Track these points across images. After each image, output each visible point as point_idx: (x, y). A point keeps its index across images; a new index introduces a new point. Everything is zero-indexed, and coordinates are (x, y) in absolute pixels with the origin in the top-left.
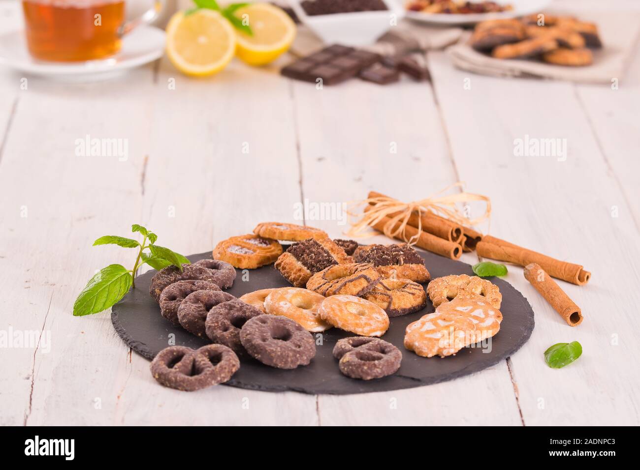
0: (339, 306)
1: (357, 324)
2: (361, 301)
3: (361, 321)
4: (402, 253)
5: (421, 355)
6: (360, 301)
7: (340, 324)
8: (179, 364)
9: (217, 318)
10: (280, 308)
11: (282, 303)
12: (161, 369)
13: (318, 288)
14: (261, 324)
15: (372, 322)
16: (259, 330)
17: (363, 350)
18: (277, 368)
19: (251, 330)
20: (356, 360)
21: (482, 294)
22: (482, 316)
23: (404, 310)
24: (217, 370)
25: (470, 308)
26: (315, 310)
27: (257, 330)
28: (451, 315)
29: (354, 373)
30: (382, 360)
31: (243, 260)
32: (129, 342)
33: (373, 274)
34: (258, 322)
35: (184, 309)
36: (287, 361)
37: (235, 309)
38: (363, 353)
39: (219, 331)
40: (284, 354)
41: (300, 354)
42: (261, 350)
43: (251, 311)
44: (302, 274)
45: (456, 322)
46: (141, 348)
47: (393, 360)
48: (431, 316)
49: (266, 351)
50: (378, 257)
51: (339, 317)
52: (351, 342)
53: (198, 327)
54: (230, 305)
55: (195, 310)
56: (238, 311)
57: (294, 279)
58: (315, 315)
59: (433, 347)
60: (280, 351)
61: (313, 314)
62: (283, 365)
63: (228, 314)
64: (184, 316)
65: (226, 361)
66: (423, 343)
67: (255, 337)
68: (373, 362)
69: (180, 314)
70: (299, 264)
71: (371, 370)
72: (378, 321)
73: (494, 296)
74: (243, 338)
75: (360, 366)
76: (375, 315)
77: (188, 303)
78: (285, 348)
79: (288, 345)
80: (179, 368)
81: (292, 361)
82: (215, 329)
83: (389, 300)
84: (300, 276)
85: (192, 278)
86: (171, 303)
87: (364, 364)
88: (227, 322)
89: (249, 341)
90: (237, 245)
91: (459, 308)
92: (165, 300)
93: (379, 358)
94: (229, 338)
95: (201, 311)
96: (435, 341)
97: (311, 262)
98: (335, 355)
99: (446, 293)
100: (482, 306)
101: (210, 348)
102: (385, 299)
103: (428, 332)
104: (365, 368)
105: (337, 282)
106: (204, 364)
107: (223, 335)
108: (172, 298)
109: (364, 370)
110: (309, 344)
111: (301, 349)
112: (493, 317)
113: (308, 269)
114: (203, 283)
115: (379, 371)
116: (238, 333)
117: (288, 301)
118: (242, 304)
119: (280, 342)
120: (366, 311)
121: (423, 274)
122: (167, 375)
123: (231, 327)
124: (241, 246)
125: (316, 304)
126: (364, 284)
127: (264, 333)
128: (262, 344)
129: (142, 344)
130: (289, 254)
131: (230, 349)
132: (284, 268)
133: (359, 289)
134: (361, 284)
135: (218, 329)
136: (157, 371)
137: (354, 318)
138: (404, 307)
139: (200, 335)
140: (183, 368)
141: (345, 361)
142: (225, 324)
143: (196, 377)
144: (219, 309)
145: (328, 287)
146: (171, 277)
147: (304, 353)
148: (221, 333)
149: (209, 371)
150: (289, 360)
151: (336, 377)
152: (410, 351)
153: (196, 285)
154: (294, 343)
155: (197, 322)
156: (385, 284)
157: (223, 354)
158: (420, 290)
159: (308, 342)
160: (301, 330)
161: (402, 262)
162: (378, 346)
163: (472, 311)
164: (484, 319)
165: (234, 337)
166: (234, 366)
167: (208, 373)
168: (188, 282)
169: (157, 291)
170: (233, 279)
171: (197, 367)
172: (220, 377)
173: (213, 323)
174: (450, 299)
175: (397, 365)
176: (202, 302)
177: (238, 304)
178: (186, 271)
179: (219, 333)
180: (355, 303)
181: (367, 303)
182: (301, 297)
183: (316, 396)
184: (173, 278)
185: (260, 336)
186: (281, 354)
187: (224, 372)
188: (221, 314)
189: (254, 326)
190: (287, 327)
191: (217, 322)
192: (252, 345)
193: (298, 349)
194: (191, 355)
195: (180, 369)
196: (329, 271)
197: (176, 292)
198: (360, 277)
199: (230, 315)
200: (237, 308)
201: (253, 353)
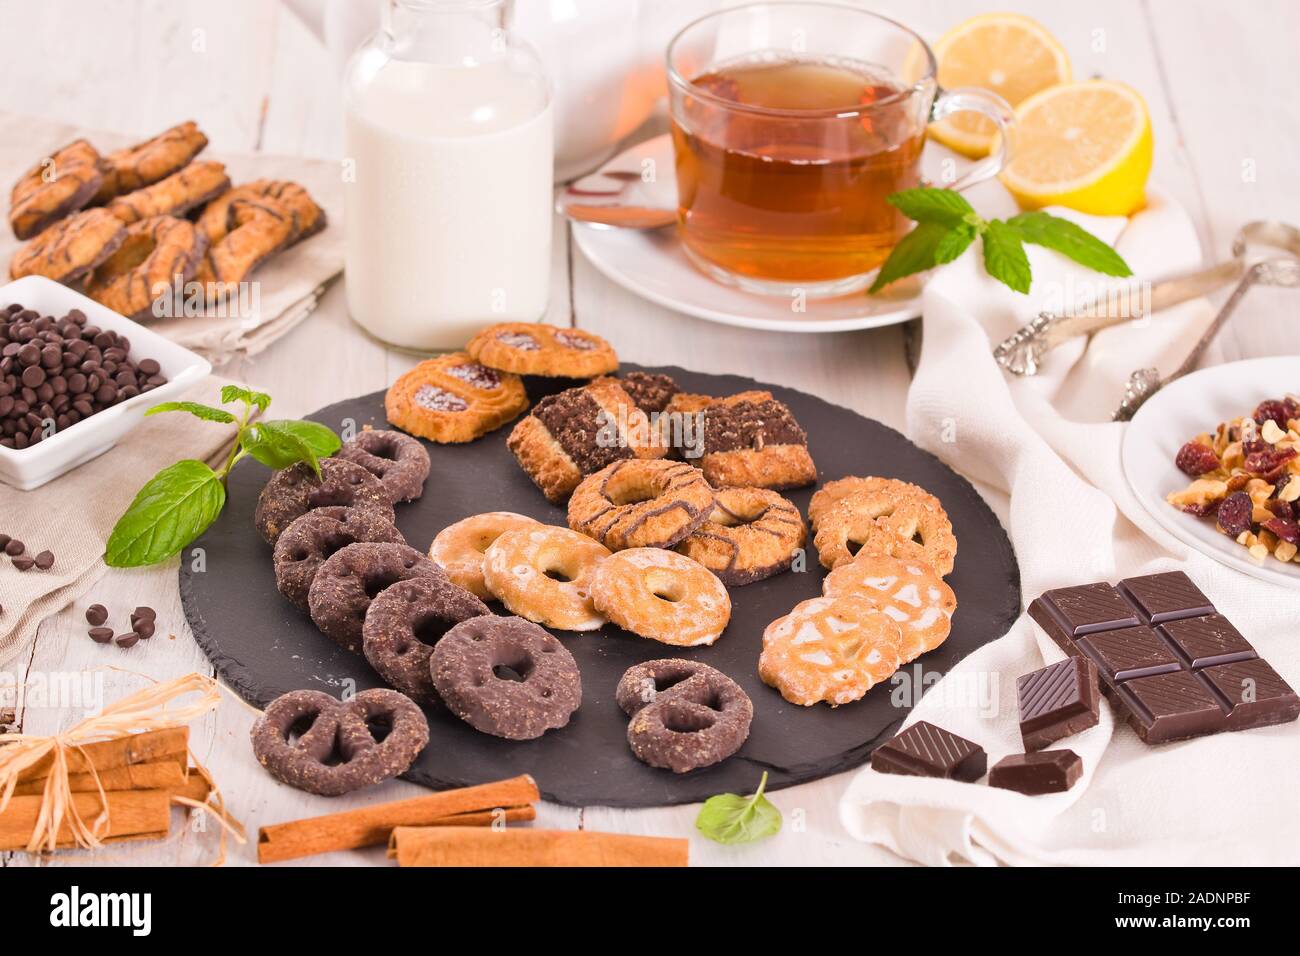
0: (631, 582)
1: (666, 625)
2: (677, 560)
3: (674, 618)
4: (761, 423)
5: (791, 700)
6: (673, 564)
7: (631, 625)
8: (308, 736)
9: (386, 623)
10: (514, 583)
11: (517, 570)
12: (272, 746)
13: (591, 521)
14: (472, 641)
15: (695, 618)
16: (468, 657)
17: (676, 700)
18: (503, 738)
19: (453, 658)
20: (660, 729)
21: (918, 538)
22: (916, 603)
23: (761, 570)
24: (383, 755)
25: (892, 580)
26: (583, 584)
27: (465, 658)
28: (855, 607)
29: (655, 757)
30: (713, 727)
31: (445, 427)
32: (212, 655)
33: (699, 495)
34: (468, 638)
35: (321, 592)
36: (523, 725)
37: (423, 598)
38: (676, 708)
39: (390, 654)
40: (517, 713)
41: (548, 711)
42: (473, 704)
43: (456, 602)
44: (560, 472)
45: (864, 625)
46: (237, 673)
47: (734, 728)
48: (813, 606)
49: (482, 708)
50: (714, 435)
51: (629, 610)
52: (652, 674)
53: (348, 634)
54: (412, 588)
55: (343, 597)
56: (428, 602)
57: (545, 482)
58: (582, 594)
59: (816, 687)
60: (510, 708)
61: (579, 593)
62: (515, 734)
63: (409, 609)
64: (321, 608)
65: (401, 731)
66: (796, 676)
67: (459, 675)
68: (695, 734)
69: (314, 602)
70: (554, 448)
71: (690, 754)
72: (708, 614)
73: (941, 546)
74: (437, 675)
75: (668, 744)
76: (702, 599)
77: (330, 577)
78: (519, 701)
79: (526, 692)
80: (308, 745)
81: (533, 726)
82: (381, 651)
83: (732, 552)
84: (557, 477)
85: (340, 498)
86: (297, 566)
87: (677, 741)
88: (407, 632)
89: (447, 683)
90: (435, 385)
91: (872, 582)
92: (285, 559)
93: (707, 723)
94: (410, 670)
95: (355, 596)
96: (820, 673)
97: (580, 448)
98: (621, 704)
99: (845, 534)
100: (915, 577)
101: (371, 699)
102: (725, 550)
103: (808, 647)
104: (679, 749)
105: (630, 512)
106: (358, 739)
107: (396, 664)
108: (299, 555)
109: (676, 754)
110: (567, 685)
111: (552, 698)
112: (938, 604)
113: (573, 460)
114: (361, 515)
115: (706, 754)
116: (428, 658)
117: (530, 564)
118: (436, 585)
119: (511, 686)
120: (686, 588)
121: (803, 470)
122: (284, 763)
123: (414, 642)
124: (441, 387)
125: (585, 568)
126: (683, 519)
127: (479, 664)
128: (473, 692)
129: (239, 664)
130: (537, 421)
131: (411, 703)
132: (525, 454)
133: (672, 530)
134: (676, 520)
135: (388, 650)
136: (266, 750)
137: (660, 610)
138: (761, 564)
139: (352, 648)
140: (315, 745)
141: (638, 730)
142: (402, 638)
143: (341, 767)
144: (391, 599)
145: (612, 520)
146: (299, 493)
147: (558, 707)
148: (393, 658)
149: (366, 756)
150: (528, 723)
151: (621, 762)
152: (771, 689)
153: (348, 519)
154: (538, 686)
155: (347, 622)
156: (726, 504)
157: (399, 714)
158: (794, 523)
159: (567, 682)
160: (553, 651)
161: (761, 443)
162: (707, 686)
163: (896, 589)
164: (919, 609)
165: (419, 669)
166: (417, 741)
167: (365, 760)
168: (331, 514)
169: (271, 526)
170: (423, 478)
171: (344, 742)
172: (389, 768)
173: (377, 634)
174: (854, 547)
175: (743, 735)
176: (357, 573)
177: (429, 586)
178: (329, 478)
179: (388, 657)
180: (663, 569)
181: (688, 567)
182: (557, 550)
183: (580, 810)
184: (301, 496)
185: (470, 673)
186: (512, 714)
187: (397, 758)
188: (394, 613)
189: (460, 647)
190: (525, 646)
191: (386, 633)
192: (454, 693)
193: (546, 701)
194: (332, 715)
195: (310, 749)
196: (615, 478)
197: (307, 542)
198: (674, 506)
199: (412, 614)
200: (426, 595)
201: (456, 709)
